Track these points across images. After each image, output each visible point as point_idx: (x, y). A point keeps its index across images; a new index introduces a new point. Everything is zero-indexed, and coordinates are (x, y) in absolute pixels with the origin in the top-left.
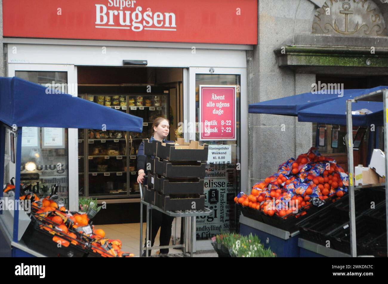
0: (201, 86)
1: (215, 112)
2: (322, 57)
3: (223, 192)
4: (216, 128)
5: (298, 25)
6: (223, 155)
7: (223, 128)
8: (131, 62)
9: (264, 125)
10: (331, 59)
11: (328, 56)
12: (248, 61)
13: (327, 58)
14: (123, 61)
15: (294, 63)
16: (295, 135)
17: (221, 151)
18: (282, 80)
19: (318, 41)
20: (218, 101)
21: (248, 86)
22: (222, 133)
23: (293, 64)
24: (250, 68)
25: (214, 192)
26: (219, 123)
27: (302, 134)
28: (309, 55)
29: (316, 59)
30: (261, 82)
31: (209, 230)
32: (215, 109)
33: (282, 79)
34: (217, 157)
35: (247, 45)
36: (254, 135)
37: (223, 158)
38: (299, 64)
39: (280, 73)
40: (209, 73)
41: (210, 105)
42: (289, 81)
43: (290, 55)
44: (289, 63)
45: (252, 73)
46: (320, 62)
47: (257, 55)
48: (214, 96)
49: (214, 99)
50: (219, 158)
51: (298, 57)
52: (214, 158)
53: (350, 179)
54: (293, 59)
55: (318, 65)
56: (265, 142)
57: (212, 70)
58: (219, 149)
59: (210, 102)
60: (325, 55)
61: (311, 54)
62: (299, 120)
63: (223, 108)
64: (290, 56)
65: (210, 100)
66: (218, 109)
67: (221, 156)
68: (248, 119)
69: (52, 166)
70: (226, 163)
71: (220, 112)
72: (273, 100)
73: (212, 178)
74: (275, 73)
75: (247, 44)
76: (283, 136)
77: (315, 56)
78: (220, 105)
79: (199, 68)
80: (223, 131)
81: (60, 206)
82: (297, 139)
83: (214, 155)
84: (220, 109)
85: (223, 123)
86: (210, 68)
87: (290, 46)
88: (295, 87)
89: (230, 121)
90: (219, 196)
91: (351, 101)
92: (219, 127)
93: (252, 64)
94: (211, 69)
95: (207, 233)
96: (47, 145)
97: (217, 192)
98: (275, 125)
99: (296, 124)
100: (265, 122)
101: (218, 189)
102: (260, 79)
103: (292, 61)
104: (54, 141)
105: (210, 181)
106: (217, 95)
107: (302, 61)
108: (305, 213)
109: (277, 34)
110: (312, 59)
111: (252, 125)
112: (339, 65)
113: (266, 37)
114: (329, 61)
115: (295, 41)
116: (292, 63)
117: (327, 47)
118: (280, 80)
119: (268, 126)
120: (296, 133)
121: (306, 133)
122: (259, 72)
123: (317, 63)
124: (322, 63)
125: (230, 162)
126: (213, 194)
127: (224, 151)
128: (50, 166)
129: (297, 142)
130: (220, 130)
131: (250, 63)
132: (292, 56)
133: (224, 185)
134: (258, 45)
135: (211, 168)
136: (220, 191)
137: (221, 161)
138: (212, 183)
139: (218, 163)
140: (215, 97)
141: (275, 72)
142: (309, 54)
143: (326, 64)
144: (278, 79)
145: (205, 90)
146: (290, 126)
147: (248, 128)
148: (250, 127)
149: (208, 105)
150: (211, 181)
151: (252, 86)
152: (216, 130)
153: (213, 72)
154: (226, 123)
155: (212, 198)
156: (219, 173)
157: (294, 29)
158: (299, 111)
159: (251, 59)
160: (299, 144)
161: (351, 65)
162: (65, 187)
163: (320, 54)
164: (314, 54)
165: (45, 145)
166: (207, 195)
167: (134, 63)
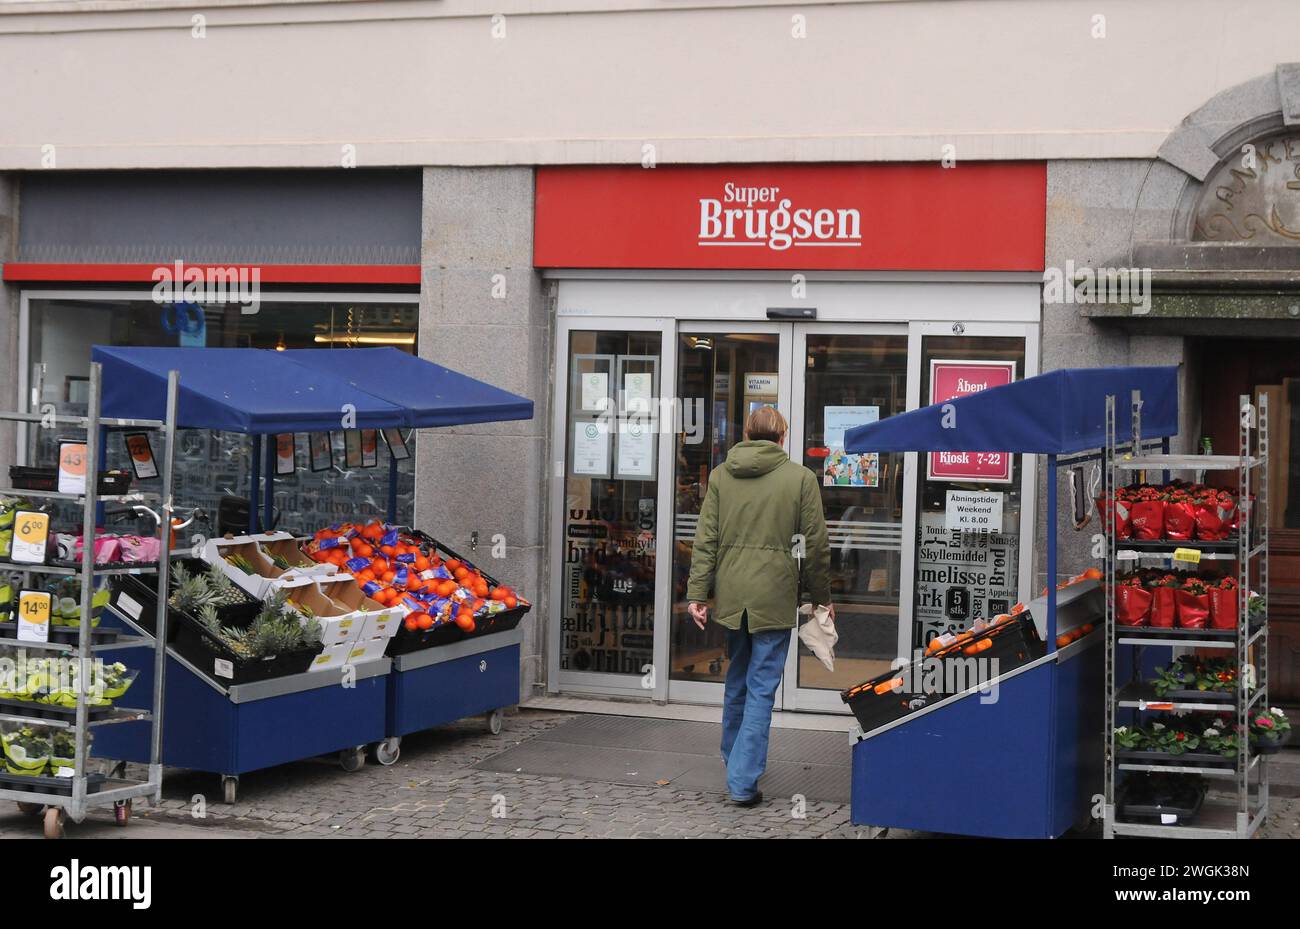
0: (933, 362)
3: (980, 594)
4: (964, 453)
5: (1143, 224)
6: (984, 515)
7: (982, 455)
8: (781, 313)
11: (1186, 295)
12: (1043, 306)
14: (767, 309)
17: (979, 505)
18: (1097, 349)
22: (980, 466)
25: (959, 593)
33: (1099, 348)
34: (970, 519)
35: (1021, 271)
37: (985, 520)
39: (1094, 334)
40: (952, 334)
42: (1116, 353)
48: (964, 384)
49: (963, 390)
50: (974, 520)
52: (962, 519)
57: (959, 328)
58: (975, 501)
65: (954, 392)
67: (977, 515)
70: (989, 532)
73: (954, 562)
74: (1080, 334)
75: (1020, 269)
79: (932, 323)
80: (980, 462)
83: (963, 514)
86: (954, 323)
90: (972, 603)
92: (972, 451)
94: (958, 324)
97: (965, 595)
101: (970, 588)
104: (636, 467)
105: (950, 568)
106: (970, 383)
109: (1089, 245)
112: (1212, 316)
114: (1188, 306)
115: (1134, 260)
118: (1094, 351)
124: (1168, 312)
125: (1000, 531)
126: (957, 599)
127: (986, 506)
130: (973, 458)
133: (982, 581)
135: (955, 541)
136: (973, 593)
137: (979, 527)
138: (956, 573)
139: (970, 531)
140: (964, 386)
141: (1081, 332)
143: (1178, 314)
145: (942, 371)
150: (953, 570)
152: (964, 459)
153: (962, 331)
155: (954, 605)
156: (973, 552)
157: (1131, 233)
165: (620, 472)
166: (943, 600)
167: (785, 313)
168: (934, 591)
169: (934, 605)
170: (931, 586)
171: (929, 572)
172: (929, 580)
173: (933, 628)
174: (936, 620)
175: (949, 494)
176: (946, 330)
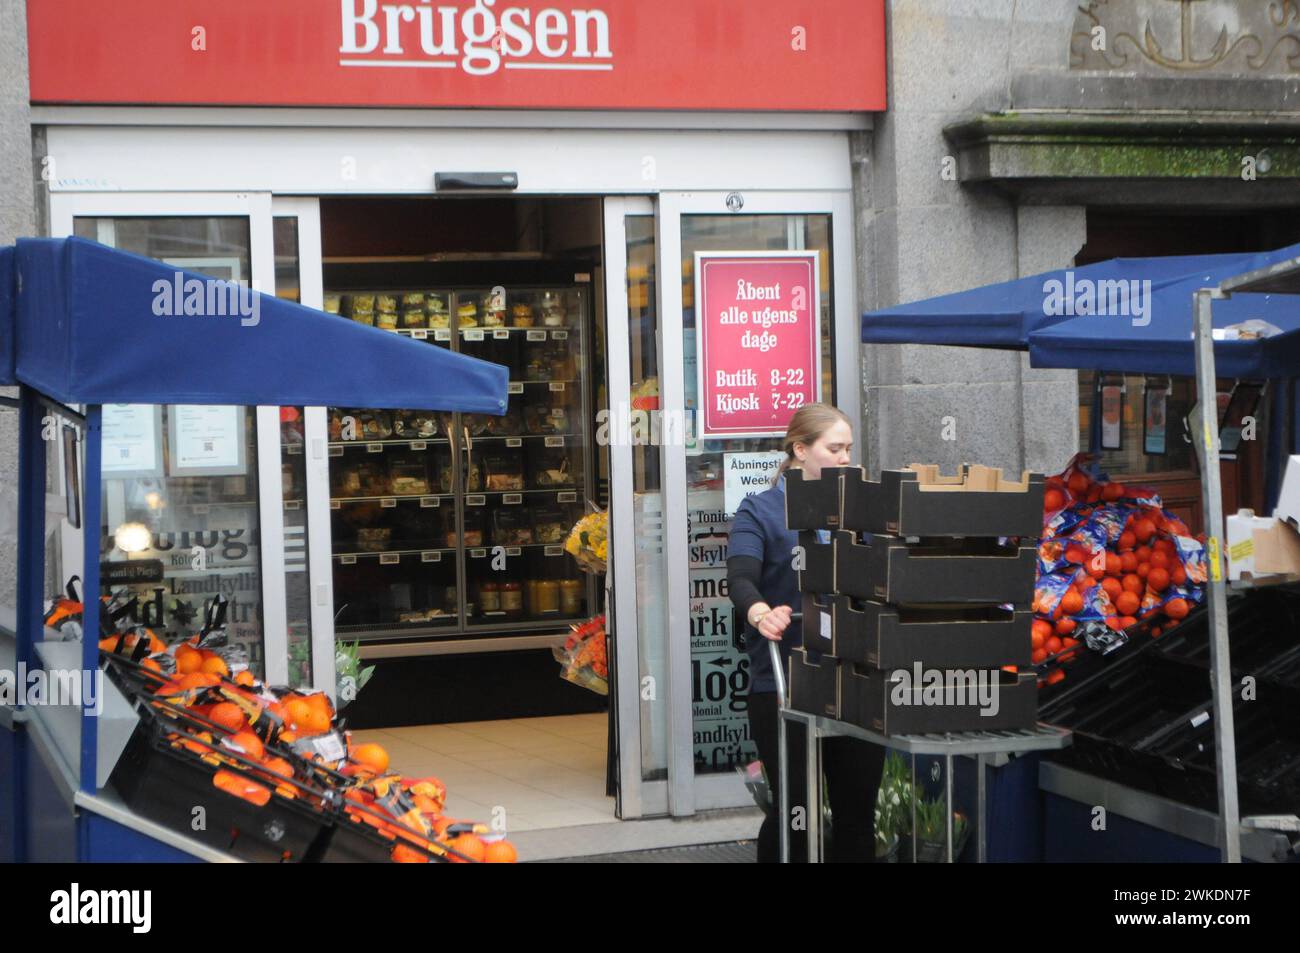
0: (699, 255)
1: (748, 341)
2: (1107, 149)
4: (752, 395)
5: (1022, 43)
7: (778, 396)
8: (464, 179)
9: (916, 382)
10: (1135, 153)
11: (1128, 144)
12: (856, 168)
13: (1124, 149)
14: (437, 175)
15: (1014, 171)
16: (1020, 413)
18: (971, 227)
19: (1091, 93)
20: (760, 305)
21: (858, 250)
22: (775, 411)
23: (1010, 175)
24: (863, 189)
26: (763, 377)
27: (1045, 409)
28: (1060, 144)
29: (1087, 157)
30: (900, 238)
31: (738, 739)
32: (748, 333)
33: (974, 225)
35: (851, 112)
36: (883, 416)
38: (1030, 173)
39: (966, 205)
40: (726, 210)
41: (731, 317)
42: (997, 231)
43: (997, 142)
44: (995, 171)
45: (870, 206)
46: (1099, 166)
47: (887, 146)
48: (746, 288)
49: (744, 297)
51: (1028, 152)
53: (1210, 558)
54: (1008, 158)
55: (1092, 174)
56: (918, 440)
57: (735, 202)
58: (765, 466)
59: (731, 309)
60: (1118, 140)
61: (1068, 139)
62: (1035, 364)
63: (775, 329)
64: (998, 146)
65: (732, 300)
66: (758, 330)
68: (860, 361)
69: (206, 535)
71: (766, 342)
72: (944, 297)
74: (948, 206)
75: (853, 108)
76: (978, 417)
77: (1082, 144)
78: (766, 318)
79: (693, 194)
80: (776, 407)
81: (235, 667)
82: (1028, 426)
84: (766, 333)
85: (775, 377)
86: (728, 194)
87: (997, 114)
88: (1017, 253)
89: (800, 372)
91: (1208, 293)
92: (763, 391)
93: (869, 177)
94: (734, 195)
95: (730, 748)
96: (188, 464)
98: (952, 381)
99: (1023, 375)
100: (918, 373)
102: (899, 228)
103: (1005, 164)
104: (208, 453)
106: (755, 285)
107: (1040, 163)
108: (1059, 677)
109: (952, 72)
110: (1073, 156)
111: (874, 384)
112: (1163, 174)
113: (915, 84)
114: (1131, 160)
115: (1014, 94)
116: (1006, 172)
117: (1124, 115)
118: (967, 230)
119: (927, 387)
120: (1025, 406)
121: (1056, 406)
122: (894, 202)
123: (1091, 170)
124: (1108, 169)
128: (199, 535)
129: (1026, 437)
130: (765, 402)
131: (863, 176)
132: (1006, 148)
134: (890, 113)
140: (747, 291)
141: (947, 202)
142: (1061, 139)
143: (1120, 173)
144: (958, 227)
145: (713, 268)
146: (1003, 383)
147: (863, 394)
148: (866, 389)
149: (725, 319)
151: (873, 253)
152: (752, 403)
153: (741, 206)
154: (788, 377)
157: (1008, 56)
158: (1033, 333)
159: (865, 160)
160: (1036, 443)
161: (1204, 174)
162: (251, 605)
163: (1100, 140)
164: (1079, 139)
165: (181, 464)
166: (728, 623)
167: (471, 181)
168: (714, 611)
169: (715, 632)
170: (709, 603)
171: (705, 583)
172: (705, 595)
173: (717, 668)
174: (717, 656)
175: (728, 459)
176: (718, 205)
